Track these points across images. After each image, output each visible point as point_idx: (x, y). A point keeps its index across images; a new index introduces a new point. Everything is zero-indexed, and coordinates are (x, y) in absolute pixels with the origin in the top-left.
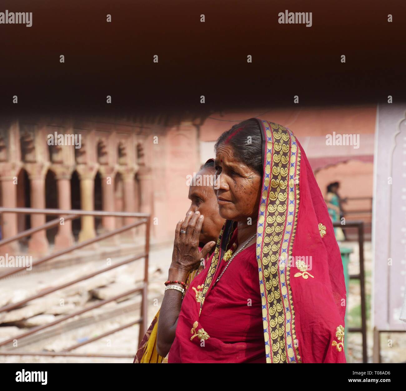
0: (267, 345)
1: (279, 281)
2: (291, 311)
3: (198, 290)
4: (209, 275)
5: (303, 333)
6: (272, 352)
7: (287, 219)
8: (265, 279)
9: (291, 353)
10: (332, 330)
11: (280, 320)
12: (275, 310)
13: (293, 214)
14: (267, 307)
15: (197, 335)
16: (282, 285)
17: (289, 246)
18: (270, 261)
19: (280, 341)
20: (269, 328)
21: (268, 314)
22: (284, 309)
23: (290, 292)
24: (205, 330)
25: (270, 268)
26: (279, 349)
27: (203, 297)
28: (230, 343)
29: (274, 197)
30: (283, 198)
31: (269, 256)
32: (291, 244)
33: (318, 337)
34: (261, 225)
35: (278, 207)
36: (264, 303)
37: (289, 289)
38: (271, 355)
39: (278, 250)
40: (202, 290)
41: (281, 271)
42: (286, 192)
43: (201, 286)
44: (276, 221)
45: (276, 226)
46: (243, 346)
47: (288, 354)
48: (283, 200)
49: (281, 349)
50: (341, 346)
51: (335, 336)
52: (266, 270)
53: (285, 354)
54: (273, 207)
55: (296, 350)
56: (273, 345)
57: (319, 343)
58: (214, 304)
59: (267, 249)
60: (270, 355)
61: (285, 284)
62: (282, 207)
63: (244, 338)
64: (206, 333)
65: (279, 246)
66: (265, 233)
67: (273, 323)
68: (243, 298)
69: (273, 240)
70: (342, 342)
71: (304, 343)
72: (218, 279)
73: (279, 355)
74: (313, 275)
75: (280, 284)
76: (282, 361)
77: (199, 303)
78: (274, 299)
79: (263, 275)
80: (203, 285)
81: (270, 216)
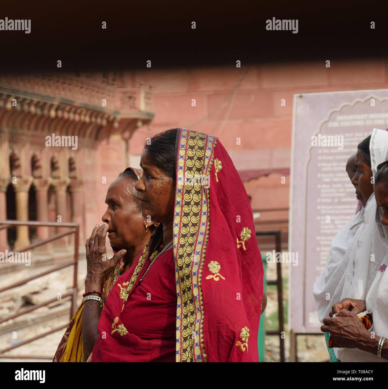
0: (178, 342)
1: (192, 283)
2: (201, 312)
3: (123, 287)
4: (135, 273)
5: (210, 333)
6: (182, 349)
7: (201, 219)
8: (180, 280)
9: (197, 351)
10: (236, 331)
11: (191, 319)
12: (188, 310)
13: (206, 214)
14: (182, 307)
15: (117, 330)
16: (194, 286)
17: (202, 249)
18: (184, 262)
19: (189, 339)
20: (181, 326)
21: (181, 313)
22: (196, 309)
23: (201, 293)
24: (125, 326)
25: (184, 270)
26: (188, 346)
27: (126, 294)
28: (147, 340)
29: (188, 199)
30: (198, 199)
31: (183, 258)
32: (205, 247)
33: (223, 337)
34: (177, 225)
35: (193, 207)
36: (179, 303)
37: (200, 290)
38: (181, 351)
39: (192, 252)
40: (126, 287)
41: (194, 273)
42: (200, 193)
43: (126, 283)
44: (190, 221)
45: (191, 227)
46: (159, 343)
47: (195, 352)
48: (197, 201)
49: (190, 346)
50: (245, 346)
51: (239, 337)
52: (181, 271)
53: (192, 352)
54: (188, 207)
55: (202, 348)
56: (184, 342)
57: (224, 343)
58: (135, 302)
59: (182, 251)
60: (179, 352)
61: (197, 285)
62: (197, 208)
63: (160, 335)
64: (125, 329)
65: (193, 248)
66: (180, 234)
67: (185, 322)
68: (161, 297)
69: (187, 241)
70: (247, 343)
71: (211, 342)
72: (142, 278)
73: (188, 353)
74: (224, 277)
75: (192, 285)
76: (189, 358)
77: (123, 299)
78: (187, 300)
79: (179, 276)
80: (128, 282)
81: (185, 217)
